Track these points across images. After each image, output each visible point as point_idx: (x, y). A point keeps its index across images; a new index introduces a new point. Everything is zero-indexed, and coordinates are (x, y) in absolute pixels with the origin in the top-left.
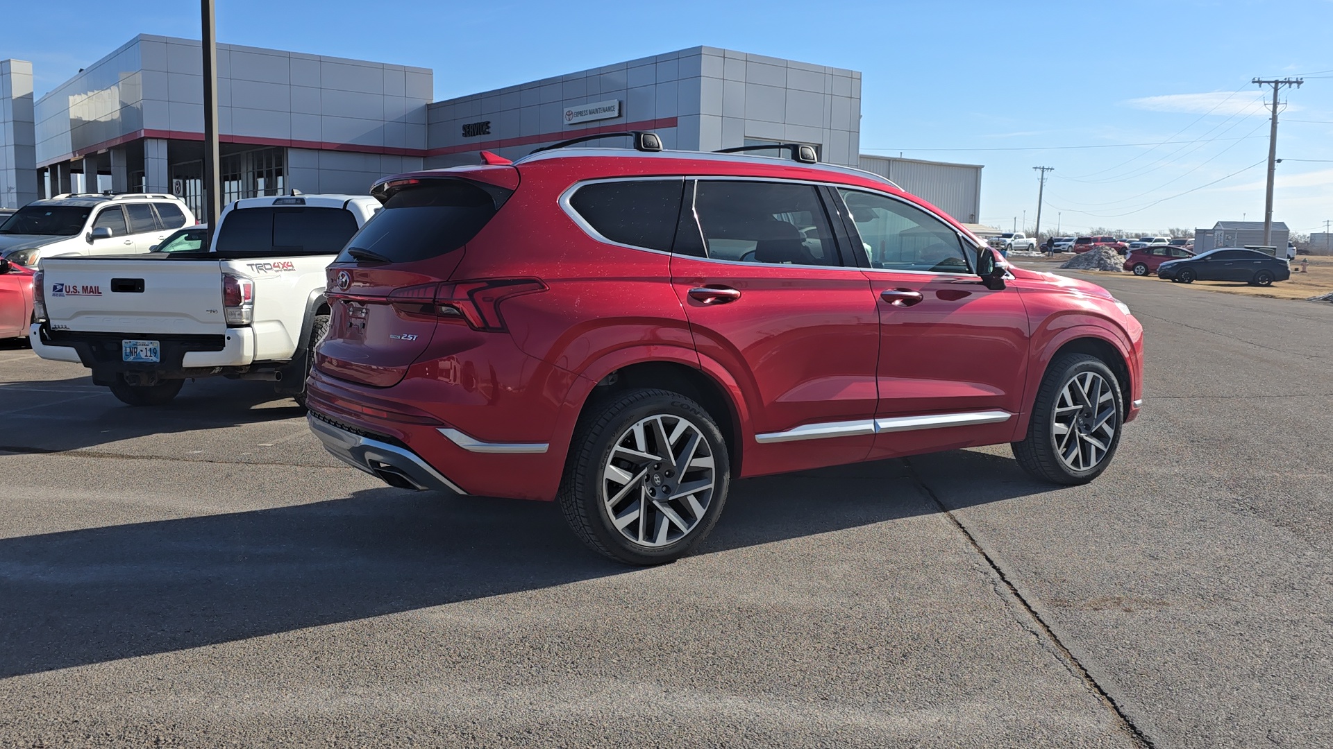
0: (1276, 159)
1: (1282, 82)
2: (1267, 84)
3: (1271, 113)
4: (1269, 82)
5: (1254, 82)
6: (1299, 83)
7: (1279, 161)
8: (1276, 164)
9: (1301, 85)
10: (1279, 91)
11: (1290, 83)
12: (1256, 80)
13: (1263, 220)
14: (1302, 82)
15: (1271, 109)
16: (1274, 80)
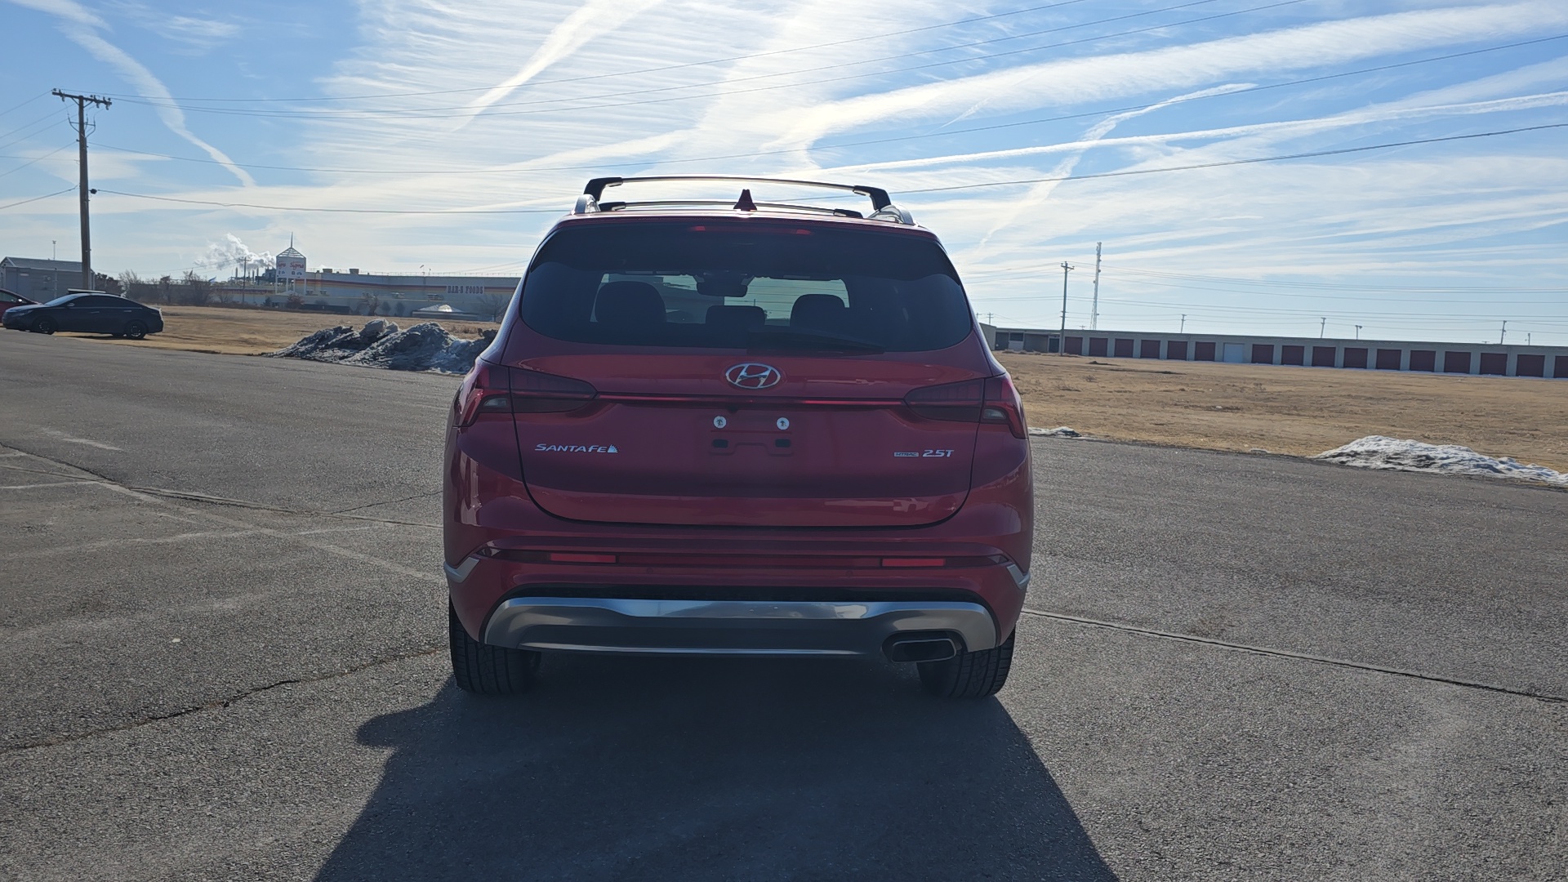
0: (90, 188)
1: (87, 99)
2: (70, 99)
3: (78, 134)
4: (72, 97)
5: (54, 94)
6: (107, 103)
7: (94, 191)
8: (90, 194)
9: (110, 107)
10: (85, 109)
11: (98, 102)
12: (57, 91)
13: (80, 260)
14: (111, 103)
15: (78, 128)
16: (78, 95)
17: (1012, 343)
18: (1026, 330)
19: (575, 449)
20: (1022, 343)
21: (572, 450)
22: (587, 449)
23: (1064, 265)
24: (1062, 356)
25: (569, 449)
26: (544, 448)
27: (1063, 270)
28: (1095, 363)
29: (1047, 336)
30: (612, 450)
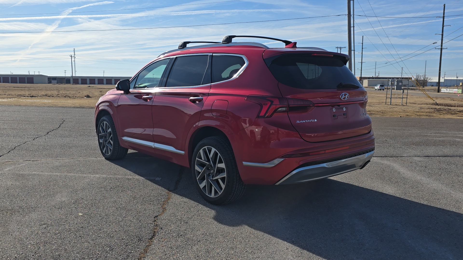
17: (52, 81)
18: (56, 77)
19: (307, 121)
20: (56, 81)
21: (306, 122)
22: (310, 121)
23: (71, 56)
24: (73, 85)
25: (306, 121)
26: (299, 122)
27: (71, 57)
28: (89, 86)
29: (65, 78)
30: (316, 120)
